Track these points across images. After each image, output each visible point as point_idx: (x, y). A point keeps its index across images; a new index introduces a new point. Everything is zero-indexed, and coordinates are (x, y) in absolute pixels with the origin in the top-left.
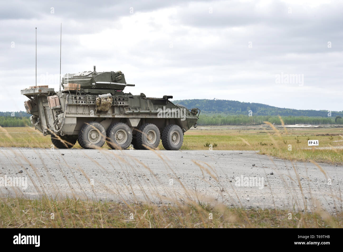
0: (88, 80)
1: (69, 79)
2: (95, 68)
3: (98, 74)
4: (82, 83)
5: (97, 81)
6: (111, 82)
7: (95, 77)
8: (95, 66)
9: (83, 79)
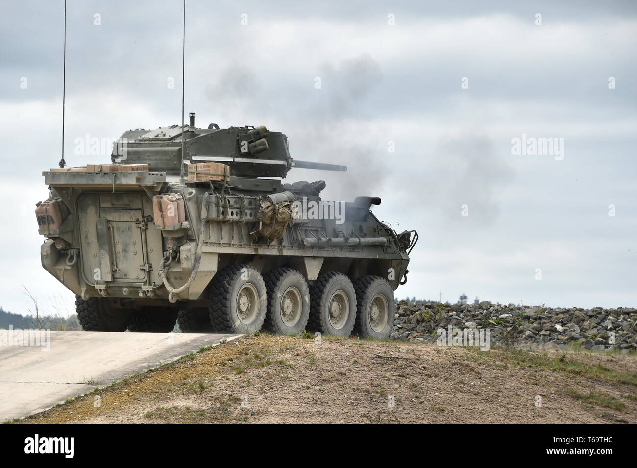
0: (173, 152)
1: (129, 145)
2: (192, 119)
3: (202, 135)
4: (158, 157)
5: (195, 155)
6: (237, 157)
7: (191, 144)
8: (192, 114)
9: (161, 146)
